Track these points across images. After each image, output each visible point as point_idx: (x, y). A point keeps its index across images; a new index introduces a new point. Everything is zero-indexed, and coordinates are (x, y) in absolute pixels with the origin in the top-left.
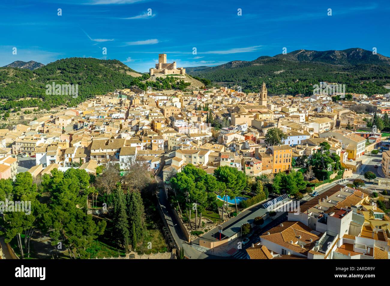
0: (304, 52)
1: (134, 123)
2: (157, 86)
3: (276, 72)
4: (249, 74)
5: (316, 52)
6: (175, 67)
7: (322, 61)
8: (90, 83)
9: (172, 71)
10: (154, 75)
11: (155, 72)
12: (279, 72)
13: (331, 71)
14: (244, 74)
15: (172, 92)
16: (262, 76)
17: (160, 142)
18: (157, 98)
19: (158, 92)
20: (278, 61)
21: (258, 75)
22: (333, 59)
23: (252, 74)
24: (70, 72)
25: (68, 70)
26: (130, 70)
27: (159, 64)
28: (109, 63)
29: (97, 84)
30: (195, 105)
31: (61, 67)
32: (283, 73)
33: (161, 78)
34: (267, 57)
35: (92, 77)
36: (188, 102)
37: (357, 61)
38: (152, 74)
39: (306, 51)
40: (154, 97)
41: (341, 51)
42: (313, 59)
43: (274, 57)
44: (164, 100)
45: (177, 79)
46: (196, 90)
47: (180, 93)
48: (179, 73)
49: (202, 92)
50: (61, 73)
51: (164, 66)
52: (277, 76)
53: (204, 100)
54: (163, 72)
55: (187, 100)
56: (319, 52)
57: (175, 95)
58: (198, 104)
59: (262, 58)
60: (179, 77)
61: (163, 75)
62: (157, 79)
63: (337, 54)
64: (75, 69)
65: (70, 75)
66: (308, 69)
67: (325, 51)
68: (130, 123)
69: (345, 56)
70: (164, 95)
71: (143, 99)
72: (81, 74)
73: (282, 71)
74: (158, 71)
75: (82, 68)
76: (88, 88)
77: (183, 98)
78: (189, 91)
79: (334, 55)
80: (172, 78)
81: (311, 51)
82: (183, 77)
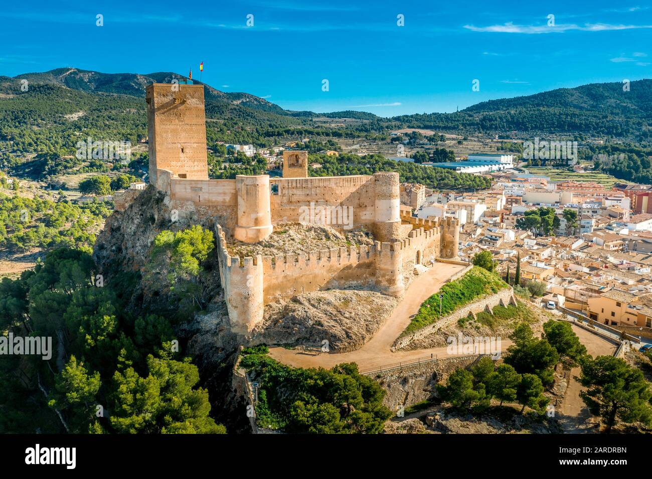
0: (74, 73)
5: (99, 73)
7: (118, 92)
12: (73, 115)
20: (52, 89)
22: (138, 89)
32: (87, 118)
39: (80, 71)
41: (145, 75)
56: (105, 74)
63: (142, 80)
67: (117, 74)
79: (137, 83)
81: (88, 72)
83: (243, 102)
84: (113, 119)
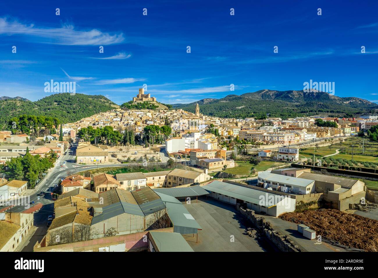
0: (267, 92)
1: (126, 123)
2: (138, 107)
3: (238, 107)
4: (215, 109)
5: (278, 91)
6: (149, 97)
7: (282, 99)
8: (83, 112)
9: (148, 99)
10: (136, 101)
11: (136, 100)
12: (240, 107)
13: (283, 107)
14: (212, 109)
15: (147, 110)
16: (226, 111)
17: (139, 128)
18: (138, 113)
19: (138, 110)
20: (241, 98)
21: (223, 110)
22: (292, 97)
23: (218, 109)
24: (65, 104)
25: (64, 102)
26: (114, 104)
27: (139, 95)
28: (96, 98)
29: (89, 112)
30: (160, 117)
31: (58, 100)
32: (243, 108)
33: (140, 103)
34: (234, 95)
35: (84, 108)
36: (156, 116)
37: (312, 100)
38: (134, 101)
39: (269, 91)
40: (136, 112)
41: (298, 91)
42: (275, 97)
43: (241, 95)
44: (142, 114)
45: (150, 103)
46: (162, 110)
47: (152, 111)
48: (152, 100)
49: (165, 111)
50: (58, 104)
51: (142, 96)
52: (238, 110)
53: (166, 114)
54: (142, 100)
55: (155, 115)
56: (280, 92)
57: (149, 112)
58: (162, 116)
59: (230, 96)
60: (151, 102)
61: (141, 101)
62: (138, 103)
63: (295, 93)
64: (69, 101)
65: (66, 106)
66: (265, 105)
67: (285, 91)
68: (124, 123)
69: (302, 95)
70: (142, 112)
71: (130, 113)
72: (74, 106)
73: (243, 107)
74: (139, 99)
75: (75, 101)
76: (81, 115)
77: (153, 113)
78: (157, 110)
79: (292, 95)
80: (147, 103)
81: (273, 91)
82: (154, 103)
83: (350, 102)
84: (250, 108)
